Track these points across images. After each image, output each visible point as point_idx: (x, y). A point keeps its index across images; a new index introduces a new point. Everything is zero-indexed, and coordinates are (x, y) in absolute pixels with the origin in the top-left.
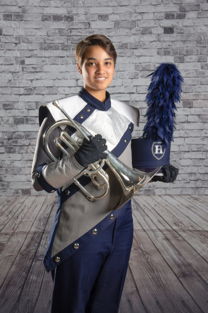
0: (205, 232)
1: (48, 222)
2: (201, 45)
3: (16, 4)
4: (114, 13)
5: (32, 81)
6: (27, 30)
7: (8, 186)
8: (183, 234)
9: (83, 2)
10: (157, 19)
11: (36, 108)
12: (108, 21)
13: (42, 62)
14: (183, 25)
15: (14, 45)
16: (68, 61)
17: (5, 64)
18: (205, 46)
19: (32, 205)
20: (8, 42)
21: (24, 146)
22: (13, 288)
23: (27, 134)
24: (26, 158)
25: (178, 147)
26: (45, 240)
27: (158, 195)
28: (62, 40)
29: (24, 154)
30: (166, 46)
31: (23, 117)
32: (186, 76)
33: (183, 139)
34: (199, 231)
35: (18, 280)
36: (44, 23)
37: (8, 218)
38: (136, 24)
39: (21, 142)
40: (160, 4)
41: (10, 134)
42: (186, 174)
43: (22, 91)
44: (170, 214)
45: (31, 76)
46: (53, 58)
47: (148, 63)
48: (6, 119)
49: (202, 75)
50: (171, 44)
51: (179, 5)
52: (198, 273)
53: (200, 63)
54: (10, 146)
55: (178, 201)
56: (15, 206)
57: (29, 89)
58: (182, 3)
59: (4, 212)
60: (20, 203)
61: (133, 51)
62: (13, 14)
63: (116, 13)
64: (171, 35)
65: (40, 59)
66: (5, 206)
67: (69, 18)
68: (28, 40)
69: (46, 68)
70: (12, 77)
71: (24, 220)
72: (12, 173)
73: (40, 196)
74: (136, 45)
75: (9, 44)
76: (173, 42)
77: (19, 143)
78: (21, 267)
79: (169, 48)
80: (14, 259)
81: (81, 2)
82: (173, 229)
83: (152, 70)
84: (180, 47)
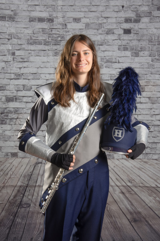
0: (152, 188)
1: (31, 179)
2: (152, 44)
3: (10, 8)
4: (85, 17)
5: (20, 68)
6: (17, 29)
7: (0, 150)
8: (135, 189)
9: (61, 8)
10: (118, 23)
11: (24, 89)
12: (81, 23)
13: (29, 54)
14: (138, 28)
15: (7, 40)
16: (49, 54)
18: (155, 44)
19: (19, 165)
20: (3, 38)
21: (13, 119)
22: (3, 228)
23: (16, 110)
24: (14, 129)
26: (28, 192)
27: (117, 159)
28: (45, 37)
29: (13, 126)
30: (125, 44)
31: (13, 97)
32: (140, 67)
33: (136, 116)
34: (147, 187)
35: (7, 222)
36: (31, 23)
38: (102, 26)
39: (11, 116)
40: (121, 11)
41: (3, 109)
43: (13, 76)
44: (125, 174)
45: (19, 64)
46: (38, 51)
47: (111, 56)
49: (152, 67)
50: (129, 43)
51: (136, 12)
52: (146, 219)
53: (150, 57)
54: (2, 118)
55: (132, 164)
56: (6, 165)
57: (18, 75)
58: (138, 11)
60: (9, 163)
61: (99, 47)
62: (7, 16)
63: (87, 17)
64: (129, 35)
65: (27, 51)
67: (50, 20)
68: (18, 36)
69: (31, 59)
70: (5, 65)
71: (12, 177)
72: (4, 140)
73: (25, 158)
74: (102, 42)
76: (130, 40)
78: (10, 212)
79: (127, 45)
80: (4, 206)
81: (59, 8)
82: (127, 185)
83: (114, 62)
84: (136, 45)
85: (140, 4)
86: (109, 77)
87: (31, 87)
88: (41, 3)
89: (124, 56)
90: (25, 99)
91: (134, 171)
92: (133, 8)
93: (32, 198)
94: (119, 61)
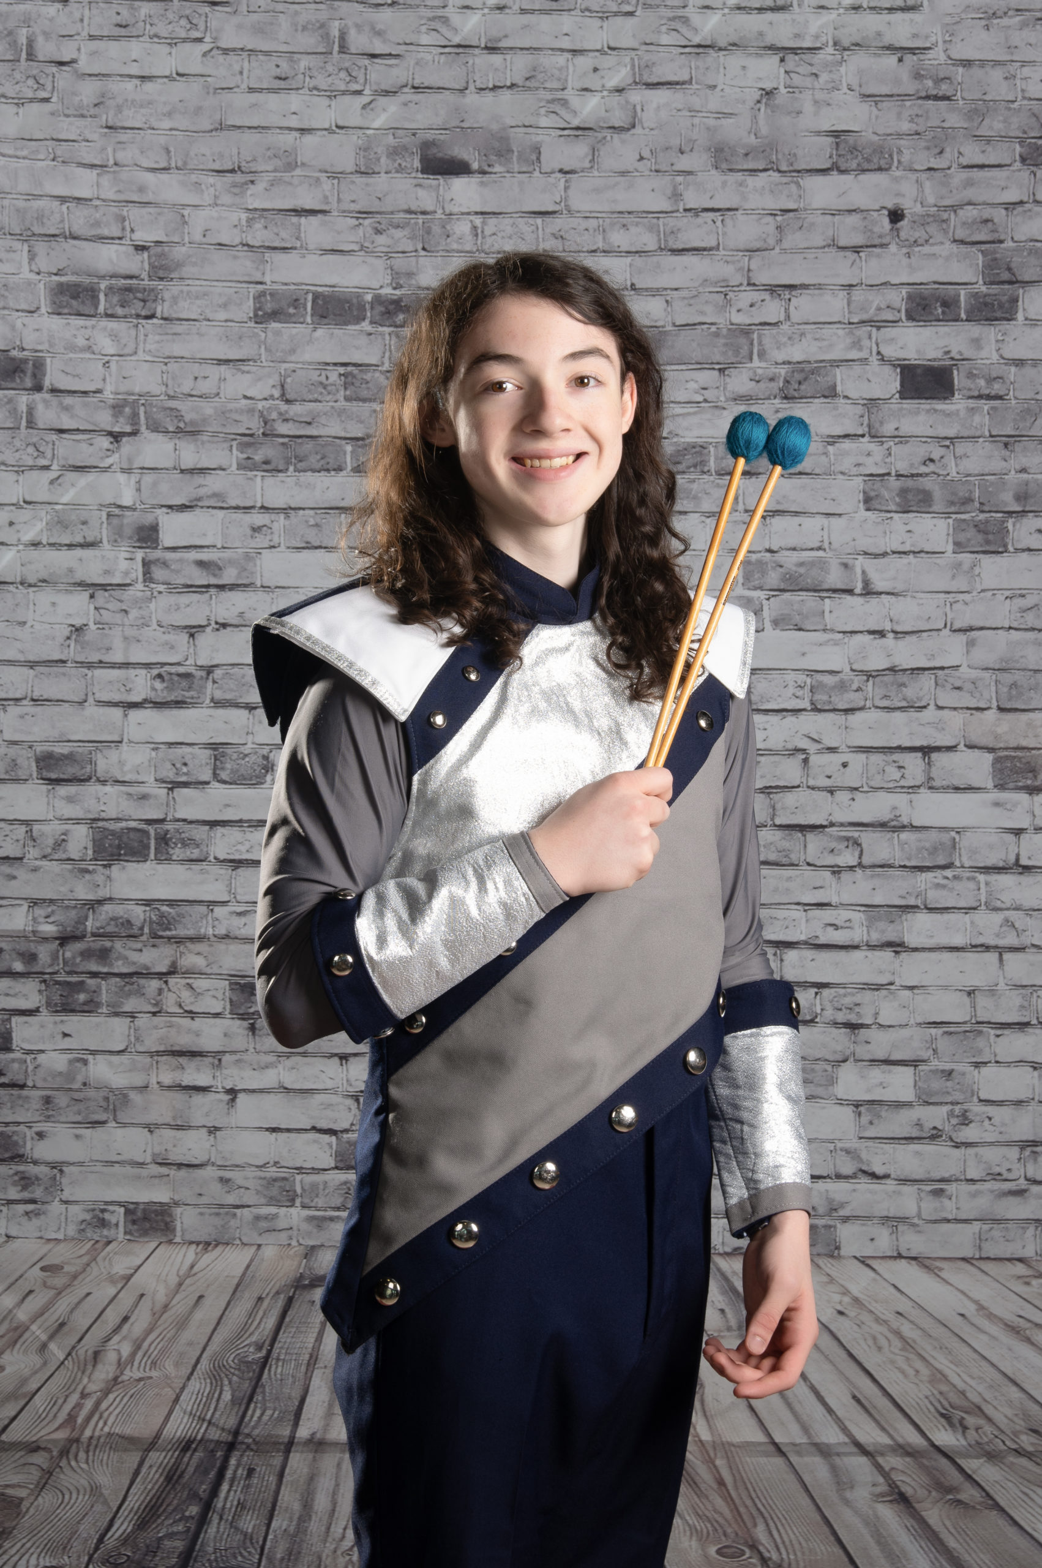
1: (259, 1390)
3: (123, 229)
5: (193, 631)
6: (173, 366)
7: (54, 1185)
8: (986, 1472)
9: (475, 228)
10: (863, 322)
11: (215, 776)
13: (252, 537)
14: (1002, 357)
15: (105, 442)
17: (52, 541)
19: (177, 1292)
20: (75, 426)
21: (149, 975)
23: (162, 916)
24: (151, 1043)
25: (966, 1000)
26: (239, 1487)
27: (855, 1257)
28: (361, 422)
29: (143, 1021)
30: (912, 465)
31: (143, 826)
32: (1015, 625)
33: (993, 957)
36: (265, 330)
37: (45, 1363)
38: (752, 344)
39: (129, 954)
40: (883, 245)
41: (73, 914)
42: (1009, 1144)
43: (141, 685)
44: (919, 1364)
45: (188, 605)
46: (312, 512)
47: (812, 549)
48: (52, 830)
50: (935, 456)
51: (984, 247)
54: (69, 973)
55: (962, 1292)
56: (88, 1294)
57: (179, 675)
58: (1001, 242)
59: (27, 1328)
60: (112, 1279)
62: (103, 285)
63: (647, 289)
64: (940, 406)
65: (238, 516)
66: (31, 1292)
67: (401, 311)
68: (180, 418)
69: (270, 567)
70: (88, 614)
71: (128, 1374)
72: (79, 1118)
73: (220, 1249)
75: (80, 437)
76: (947, 443)
77: (120, 963)
79: (927, 475)
81: (462, 228)
82: (933, 1445)
83: (835, 591)
84: (986, 471)
85: (1012, 196)
86: (800, 693)
87: (266, 758)
88: (339, 200)
89: (907, 548)
90: (223, 844)
91: (979, 1342)
92: (964, 223)
93: (269, 1526)
94: (866, 583)
